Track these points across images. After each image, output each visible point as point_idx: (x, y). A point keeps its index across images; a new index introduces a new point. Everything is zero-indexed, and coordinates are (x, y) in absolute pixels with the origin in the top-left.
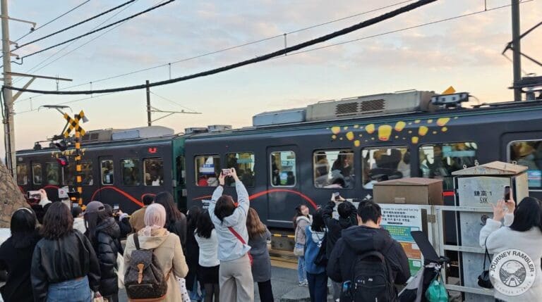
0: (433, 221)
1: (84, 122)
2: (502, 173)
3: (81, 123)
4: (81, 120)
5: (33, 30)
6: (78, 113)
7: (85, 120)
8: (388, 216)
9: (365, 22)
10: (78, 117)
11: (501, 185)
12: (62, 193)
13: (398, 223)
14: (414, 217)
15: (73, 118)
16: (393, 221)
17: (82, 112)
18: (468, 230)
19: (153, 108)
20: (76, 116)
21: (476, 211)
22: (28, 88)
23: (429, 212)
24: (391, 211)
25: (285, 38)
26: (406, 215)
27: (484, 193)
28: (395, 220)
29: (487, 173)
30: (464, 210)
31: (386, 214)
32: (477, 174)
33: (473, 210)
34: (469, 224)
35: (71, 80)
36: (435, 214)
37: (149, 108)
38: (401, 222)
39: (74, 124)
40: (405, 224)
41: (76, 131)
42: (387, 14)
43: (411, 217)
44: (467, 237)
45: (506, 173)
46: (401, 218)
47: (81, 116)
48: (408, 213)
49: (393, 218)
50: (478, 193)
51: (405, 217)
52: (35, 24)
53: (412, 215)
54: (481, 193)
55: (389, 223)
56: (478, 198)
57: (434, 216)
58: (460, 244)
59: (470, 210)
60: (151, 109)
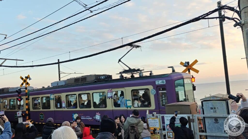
0: (193, 122)
1: (29, 80)
2: (222, 99)
3: (28, 81)
4: (28, 79)
5: (5, 38)
6: (27, 76)
7: (30, 79)
9: (158, 33)
10: (27, 78)
11: (222, 104)
12: (19, 114)
13: (178, 123)
15: (24, 78)
17: (29, 75)
18: (209, 125)
19: (61, 72)
20: (26, 77)
21: (212, 116)
22: (2, 65)
23: (191, 118)
25: (122, 39)
27: (215, 108)
29: (215, 99)
30: (206, 116)
32: (211, 100)
33: (211, 116)
34: (209, 123)
35: (23, 60)
36: (194, 118)
37: (59, 72)
39: (25, 81)
41: (26, 84)
42: (167, 30)
44: (209, 129)
45: (224, 99)
47: (28, 77)
50: (212, 108)
52: (6, 35)
54: (213, 108)
56: (212, 110)
57: (194, 119)
58: (206, 132)
59: (209, 116)
60: (60, 72)
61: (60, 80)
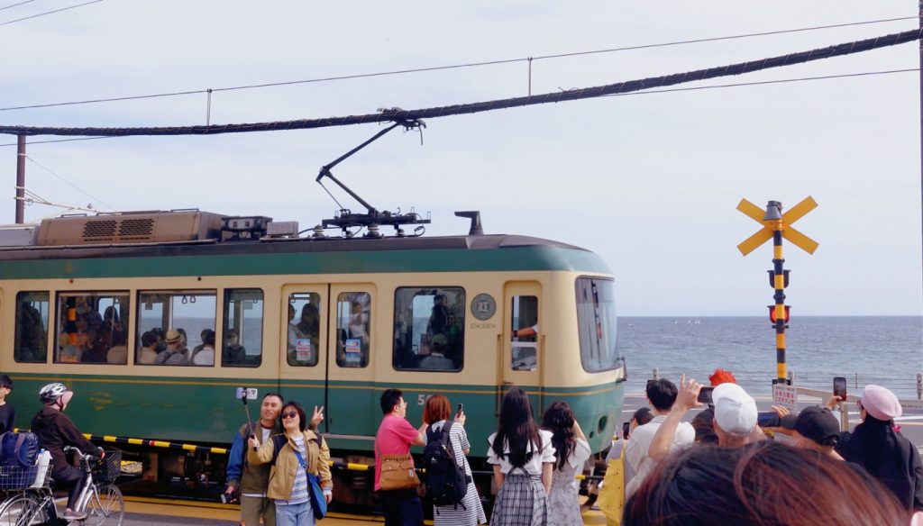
61: (19, 218)
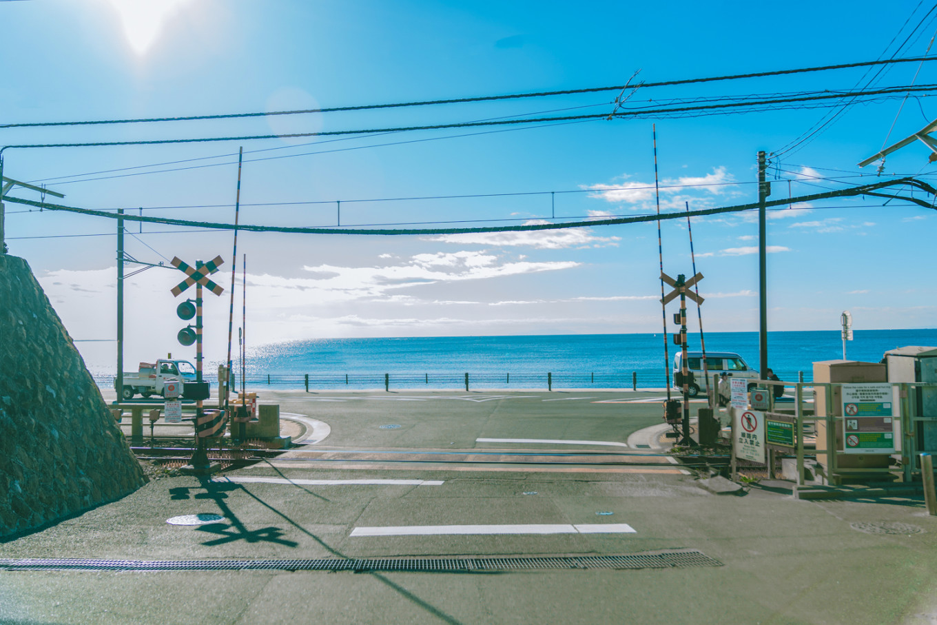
8: (861, 394)
13: (871, 400)
14: (886, 394)
16: (866, 399)
24: (864, 389)
26: (879, 392)
28: (867, 397)
31: (859, 392)
38: (874, 398)
40: (878, 400)
43: (883, 394)
46: (874, 396)
48: (881, 390)
49: (865, 396)
51: (878, 394)
53: (885, 392)
55: (861, 400)
